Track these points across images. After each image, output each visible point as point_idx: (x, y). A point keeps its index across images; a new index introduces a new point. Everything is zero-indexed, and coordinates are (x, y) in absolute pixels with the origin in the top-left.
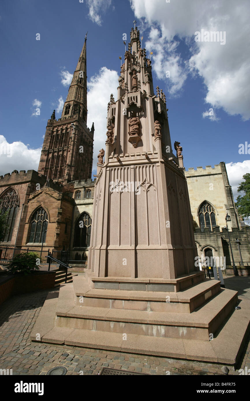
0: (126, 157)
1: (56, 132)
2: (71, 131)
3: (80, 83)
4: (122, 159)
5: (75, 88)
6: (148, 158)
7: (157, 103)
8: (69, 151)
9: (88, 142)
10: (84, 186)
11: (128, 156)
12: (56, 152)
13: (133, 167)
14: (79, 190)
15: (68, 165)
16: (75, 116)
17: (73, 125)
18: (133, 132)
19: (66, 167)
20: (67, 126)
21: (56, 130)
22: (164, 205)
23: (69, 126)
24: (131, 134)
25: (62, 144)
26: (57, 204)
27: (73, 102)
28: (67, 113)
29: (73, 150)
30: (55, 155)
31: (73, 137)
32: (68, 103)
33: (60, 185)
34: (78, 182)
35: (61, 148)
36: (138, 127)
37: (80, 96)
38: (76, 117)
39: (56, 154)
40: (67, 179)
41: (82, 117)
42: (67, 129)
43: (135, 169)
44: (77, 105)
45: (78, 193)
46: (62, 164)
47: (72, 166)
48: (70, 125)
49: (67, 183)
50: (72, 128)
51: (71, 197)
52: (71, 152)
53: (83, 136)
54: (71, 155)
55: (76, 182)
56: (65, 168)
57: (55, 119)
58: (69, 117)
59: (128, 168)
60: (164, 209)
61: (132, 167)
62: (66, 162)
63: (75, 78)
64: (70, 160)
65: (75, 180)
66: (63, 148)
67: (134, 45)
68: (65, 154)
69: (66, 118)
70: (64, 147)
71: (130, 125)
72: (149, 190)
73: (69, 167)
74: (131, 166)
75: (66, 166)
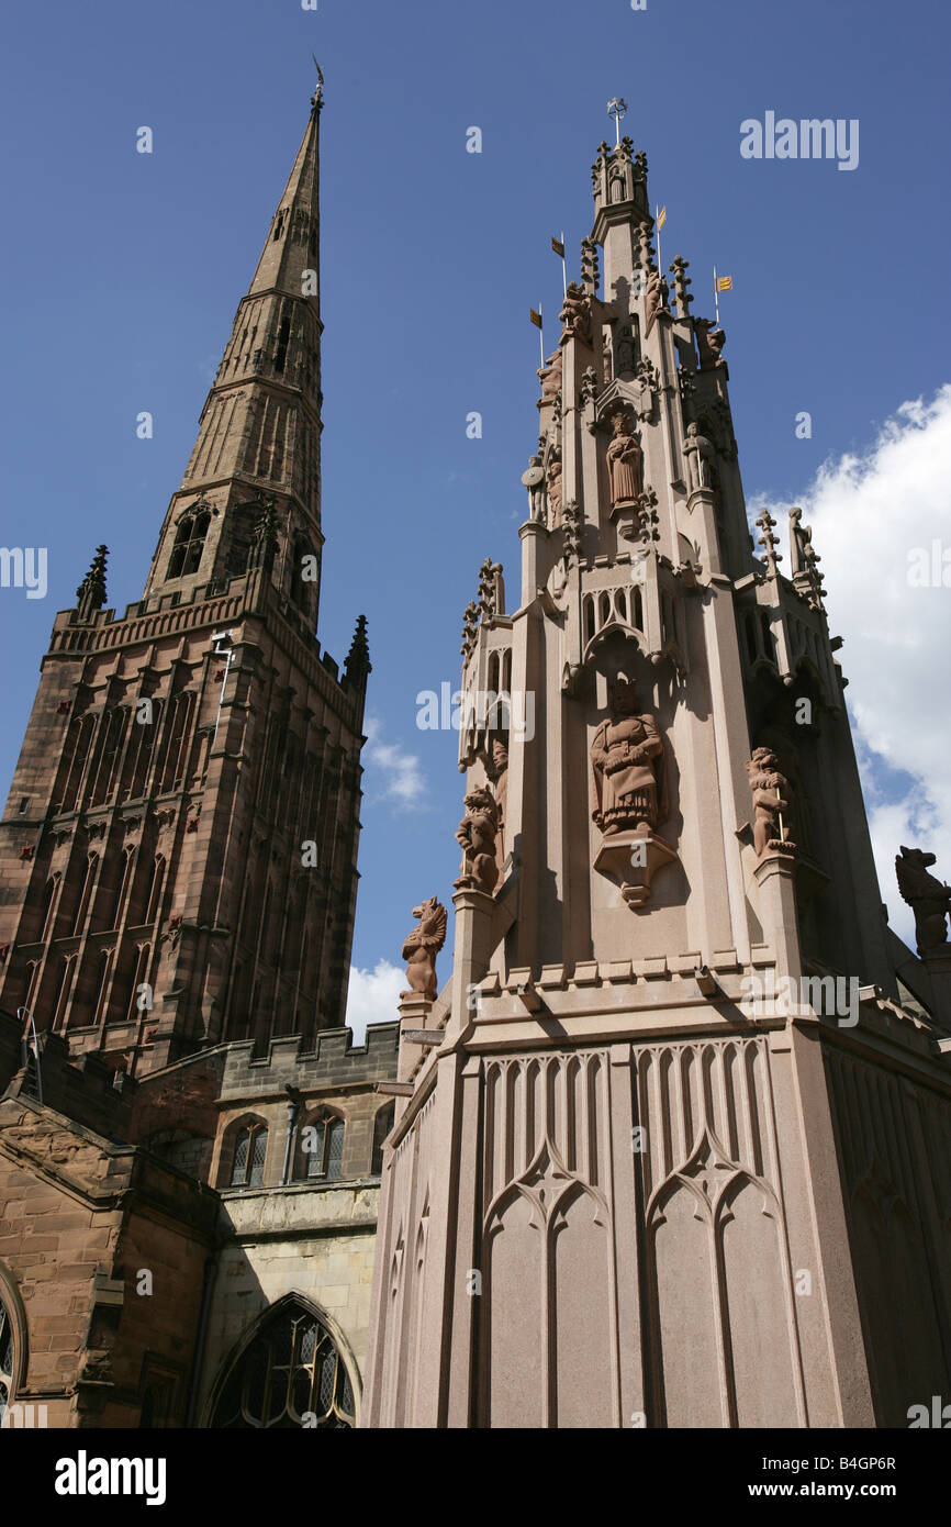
0: (581, 984)
1: (110, 696)
2: (212, 687)
3: (279, 368)
4: (554, 1001)
5: (244, 403)
6: (715, 996)
7: (767, 615)
8: (194, 827)
9: (325, 754)
10: (288, 1088)
11: (597, 982)
12: (97, 831)
13: (627, 1059)
14: (252, 1118)
15: (186, 931)
16: (237, 587)
17: (226, 643)
18: (622, 814)
19: (168, 943)
20: (186, 653)
21: (105, 682)
22: (833, 1328)
23: (198, 650)
24: (611, 822)
25: (142, 777)
26: (93, 1234)
27: (226, 489)
28: (183, 562)
29: (220, 817)
30: (93, 853)
31: (225, 729)
32: (193, 498)
33: (118, 1081)
34: (245, 1056)
35: (135, 802)
36: (649, 779)
37: (272, 448)
38: (244, 590)
39: (99, 847)
40: (168, 1028)
41: (288, 587)
42: (182, 670)
43: (638, 1069)
44: (250, 509)
45: (247, 1142)
46: (136, 917)
47: (211, 935)
48: (205, 646)
49: (172, 1059)
50: (218, 667)
51: (194, 1178)
52: (208, 835)
53: (293, 715)
54: (203, 855)
55: (237, 1057)
56: (159, 944)
57: (105, 607)
58: (197, 589)
59: (594, 1065)
60: (837, 1357)
61: (620, 1052)
62: (169, 900)
63: (248, 340)
64: (198, 890)
65: (229, 1040)
66: (152, 805)
67: (618, 239)
68: (164, 848)
69: (176, 596)
70: (158, 798)
71: (599, 766)
72: (731, 1217)
73: (190, 944)
74: (614, 1046)
75: (165, 932)
